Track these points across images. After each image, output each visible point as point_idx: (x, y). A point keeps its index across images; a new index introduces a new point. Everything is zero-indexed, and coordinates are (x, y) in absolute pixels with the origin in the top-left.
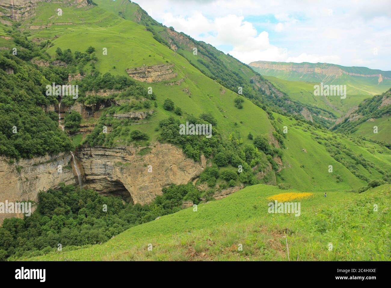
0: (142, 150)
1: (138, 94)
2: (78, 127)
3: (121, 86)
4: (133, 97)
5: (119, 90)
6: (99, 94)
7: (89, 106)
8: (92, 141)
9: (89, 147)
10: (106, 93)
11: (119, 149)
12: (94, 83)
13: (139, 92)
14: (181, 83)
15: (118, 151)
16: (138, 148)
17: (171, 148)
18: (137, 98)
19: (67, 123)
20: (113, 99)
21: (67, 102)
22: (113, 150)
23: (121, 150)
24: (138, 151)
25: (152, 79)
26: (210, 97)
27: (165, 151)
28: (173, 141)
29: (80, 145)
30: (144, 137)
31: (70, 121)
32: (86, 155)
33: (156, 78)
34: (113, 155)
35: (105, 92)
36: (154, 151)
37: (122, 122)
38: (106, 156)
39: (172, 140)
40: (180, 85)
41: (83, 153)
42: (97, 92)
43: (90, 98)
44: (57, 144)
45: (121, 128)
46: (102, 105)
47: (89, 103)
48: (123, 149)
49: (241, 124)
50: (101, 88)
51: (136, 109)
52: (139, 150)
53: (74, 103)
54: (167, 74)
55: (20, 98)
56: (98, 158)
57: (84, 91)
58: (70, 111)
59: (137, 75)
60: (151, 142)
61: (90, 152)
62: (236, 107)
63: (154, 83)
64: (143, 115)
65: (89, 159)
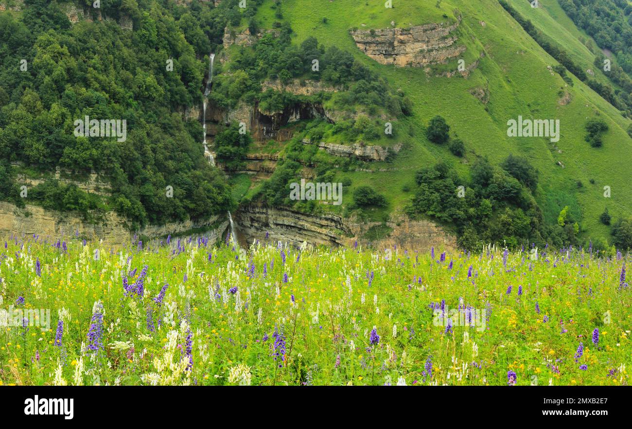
0: (373, 229)
1: (375, 102)
2: (244, 158)
3: (339, 78)
4: (362, 107)
5: (334, 86)
6: (290, 89)
7: (268, 113)
8: (273, 196)
9: (265, 206)
10: (304, 88)
11: (327, 219)
12: (283, 61)
13: (377, 96)
14: (470, 72)
15: (324, 222)
16: (365, 223)
17: (435, 230)
18: (372, 112)
19: (221, 148)
20: (319, 103)
21: (221, 101)
22: (314, 220)
23: (329, 223)
24: (365, 230)
25: (407, 59)
26: (533, 111)
27: (418, 235)
28: (441, 217)
29: (246, 201)
30: (380, 203)
31: (228, 144)
32: (257, 221)
33: (415, 57)
34: (313, 229)
35: (303, 84)
36: (396, 232)
37: (337, 162)
38: (297, 230)
39: (438, 215)
40: (468, 79)
41: (250, 217)
42: (286, 84)
43: (270, 96)
44: (208, 197)
45: (333, 175)
46: (294, 113)
47: (269, 109)
48: (335, 222)
49: (590, 186)
50: (296, 76)
51: (368, 139)
52: (367, 228)
53: (235, 104)
54: (443, 48)
55: (146, 93)
56: (281, 232)
57: (257, 77)
58: (227, 120)
59: (373, 47)
60: (391, 215)
61: (265, 216)
62: (588, 141)
63: (412, 70)
64: (381, 152)
65: (262, 230)
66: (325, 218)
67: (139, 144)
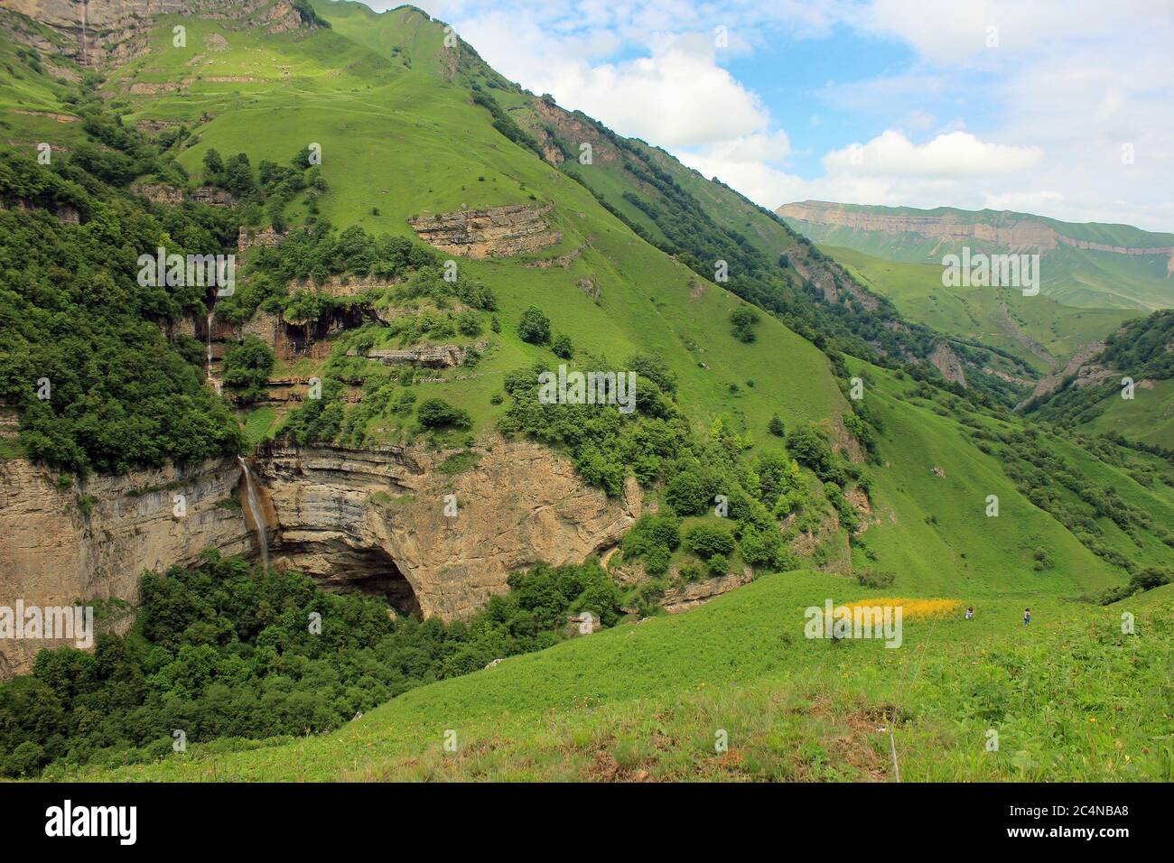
0: (451, 458)
2: (264, 384)
3: (394, 268)
4: (430, 299)
5: (387, 280)
6: (327, 291)
7: (297, 323)
8: (305, 429)
9: (295, 445)
10: (347, 287)
11: (383, 453)
12: (315, 256)
14: (572, 261)
15: (377, 459)
16: (439, 452)
17: (539, 454)
18: (441, 306)
19: (230, 371)
20: (369, 304)
21: (232, 311)
22: (366, 456)
23: (387, 458)
24: (440, 462)
25: (487, 248)
26: (658, 305)
27: (521, 463)
28: (546, 434)
29: (267, 440)
30: (459, 422)
31: (240, 366)
32: (285, 468)
33: (497, 245)
34: (365, 471)
35: (345, 283)
36: (486, 461)
37: (394, 374)
38: (342, 475)
39: (542, 431)
40: (570, 269)
41: (275, 463)
42: (322, 284)
43: (300, 300)
44: (198, 433)
45: (390, 392)
46: (335, 322)
47: (299, 316)
48: (395, 456)
49: (748, 390)
50: (335, 272)
51: (436, 337)
52: (443, 460)
53: (252, 315)
54: (532, 234)
55: (94, 296)
56: (320, 480)
57: (283, 280)
58: (240, 336)
59: (441, 235)
60: (478, 437)
61: (296, 460)
62: (736, 336)
63: (493, 260)
64: (458, 354)
65: (293, 481)
66: (381, 452)
67: (74, 360)
